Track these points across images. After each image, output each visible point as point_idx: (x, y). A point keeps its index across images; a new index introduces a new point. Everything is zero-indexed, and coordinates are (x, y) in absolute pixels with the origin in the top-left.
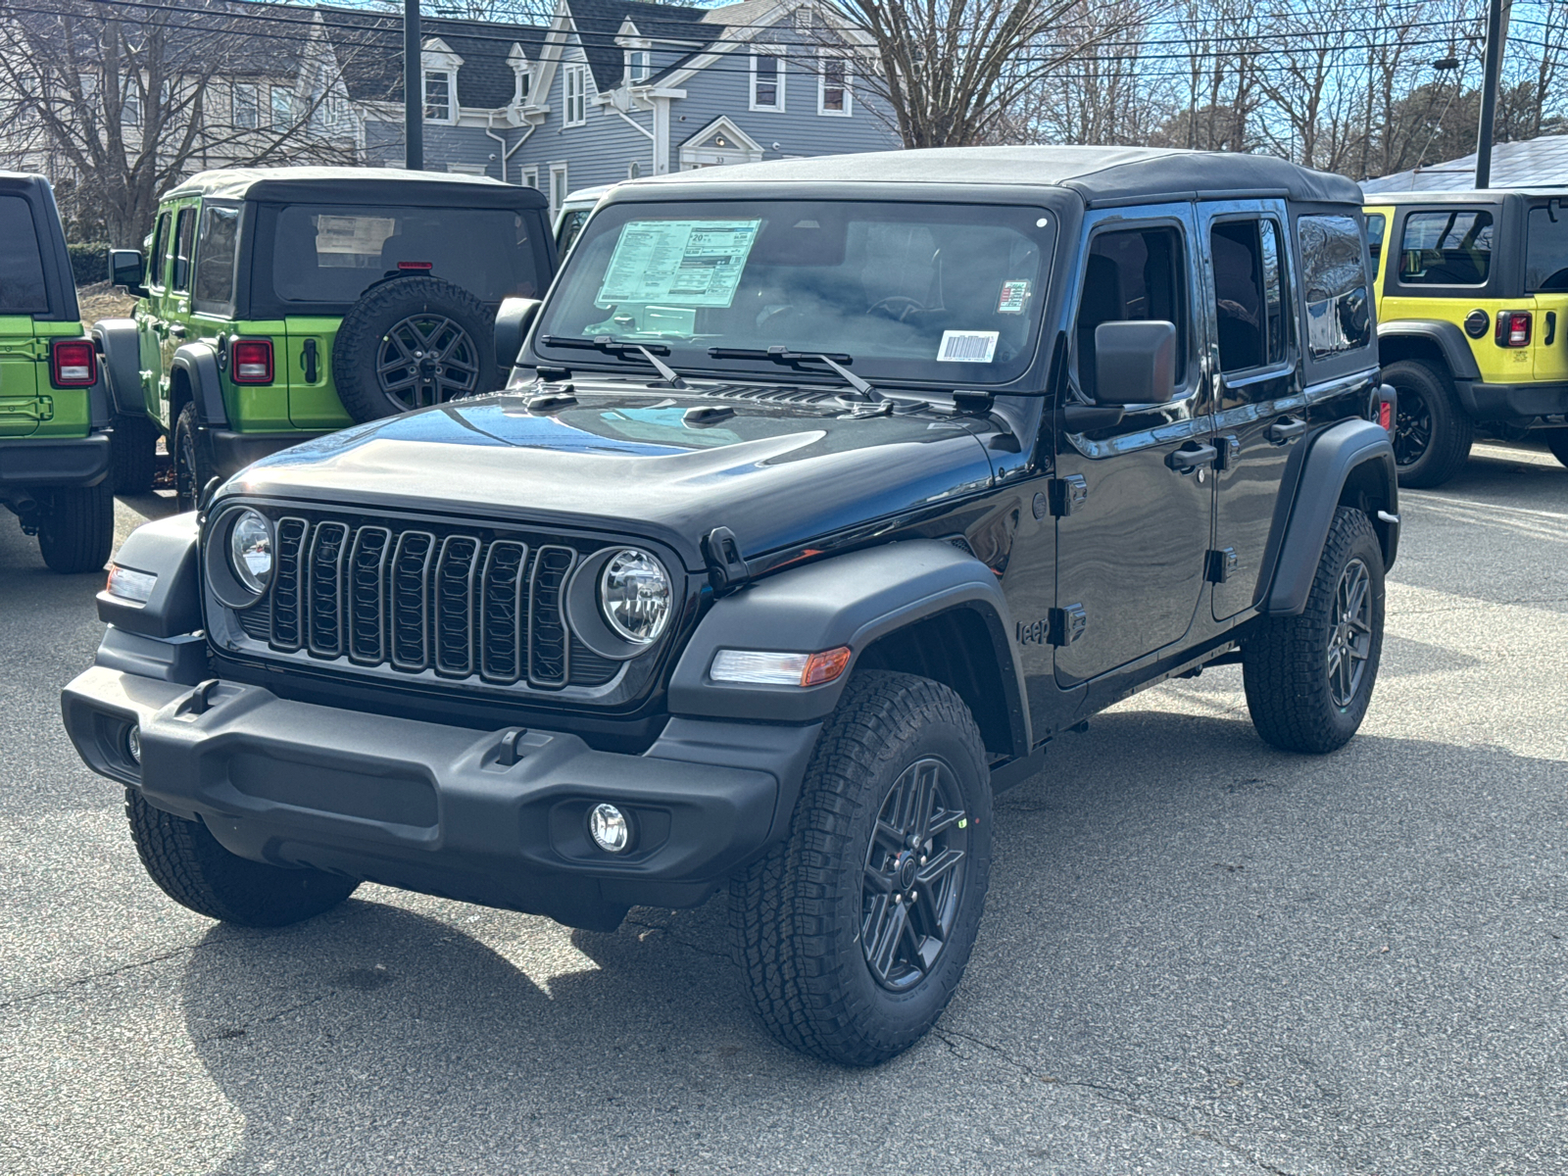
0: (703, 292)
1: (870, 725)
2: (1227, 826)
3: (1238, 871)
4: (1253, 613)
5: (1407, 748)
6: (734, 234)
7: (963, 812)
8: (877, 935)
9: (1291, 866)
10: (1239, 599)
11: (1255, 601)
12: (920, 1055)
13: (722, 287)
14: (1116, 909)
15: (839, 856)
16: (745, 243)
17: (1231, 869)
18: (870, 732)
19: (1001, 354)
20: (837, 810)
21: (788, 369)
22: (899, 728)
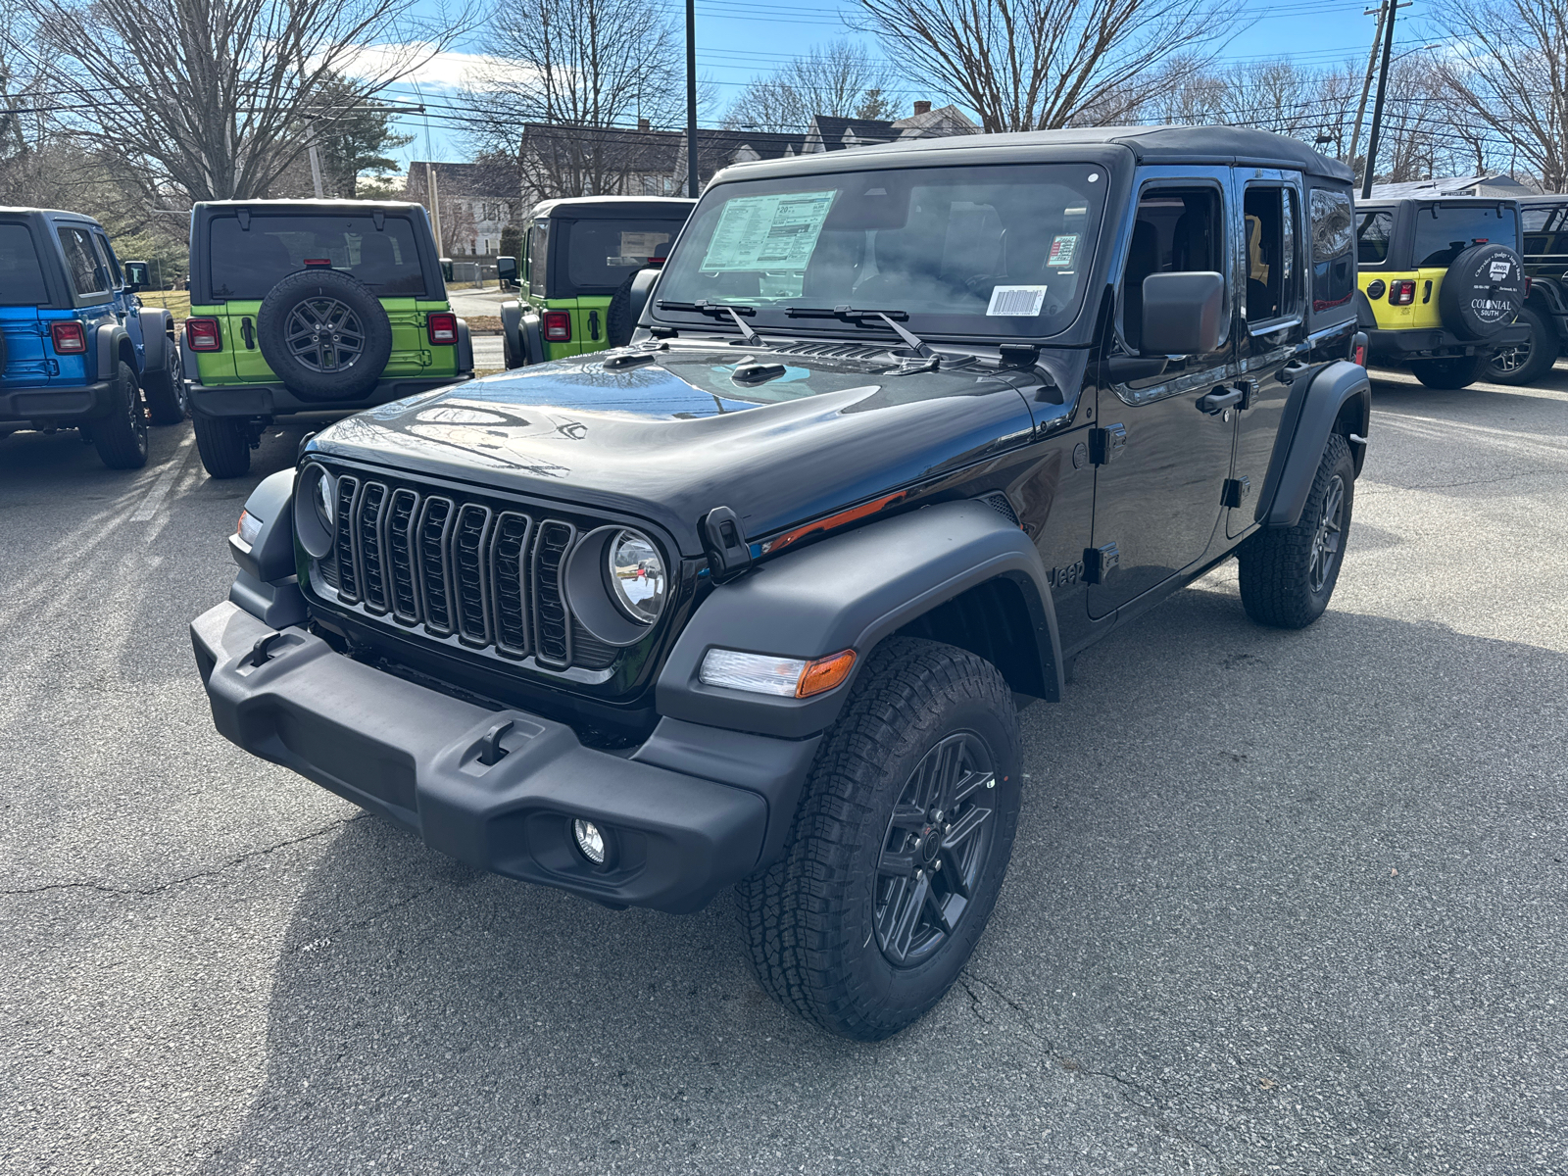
0: (785, 258)
1: (885, 718)
2: (1227, 707)
3: (1241, 761)
4: (1258, 526)
5: (1365, 623)
6: (813, 204)
7: (990, 774)
8: (894, 922)
9: (1288, 756)
10: (1245, 520)
11: (1257, 519)
12: (942, 1014)
13: (800, 253)
14: (1136, 806)
15: (845, 867)
16: (822, 212)
17: (1236, 759)
18: (884, 726)
19: (1048, 308)
20: (843, 818)
21: (853, 326)
22: (918, 718)
